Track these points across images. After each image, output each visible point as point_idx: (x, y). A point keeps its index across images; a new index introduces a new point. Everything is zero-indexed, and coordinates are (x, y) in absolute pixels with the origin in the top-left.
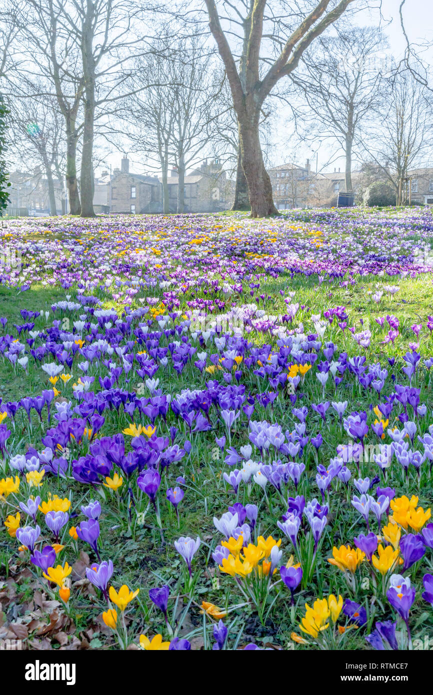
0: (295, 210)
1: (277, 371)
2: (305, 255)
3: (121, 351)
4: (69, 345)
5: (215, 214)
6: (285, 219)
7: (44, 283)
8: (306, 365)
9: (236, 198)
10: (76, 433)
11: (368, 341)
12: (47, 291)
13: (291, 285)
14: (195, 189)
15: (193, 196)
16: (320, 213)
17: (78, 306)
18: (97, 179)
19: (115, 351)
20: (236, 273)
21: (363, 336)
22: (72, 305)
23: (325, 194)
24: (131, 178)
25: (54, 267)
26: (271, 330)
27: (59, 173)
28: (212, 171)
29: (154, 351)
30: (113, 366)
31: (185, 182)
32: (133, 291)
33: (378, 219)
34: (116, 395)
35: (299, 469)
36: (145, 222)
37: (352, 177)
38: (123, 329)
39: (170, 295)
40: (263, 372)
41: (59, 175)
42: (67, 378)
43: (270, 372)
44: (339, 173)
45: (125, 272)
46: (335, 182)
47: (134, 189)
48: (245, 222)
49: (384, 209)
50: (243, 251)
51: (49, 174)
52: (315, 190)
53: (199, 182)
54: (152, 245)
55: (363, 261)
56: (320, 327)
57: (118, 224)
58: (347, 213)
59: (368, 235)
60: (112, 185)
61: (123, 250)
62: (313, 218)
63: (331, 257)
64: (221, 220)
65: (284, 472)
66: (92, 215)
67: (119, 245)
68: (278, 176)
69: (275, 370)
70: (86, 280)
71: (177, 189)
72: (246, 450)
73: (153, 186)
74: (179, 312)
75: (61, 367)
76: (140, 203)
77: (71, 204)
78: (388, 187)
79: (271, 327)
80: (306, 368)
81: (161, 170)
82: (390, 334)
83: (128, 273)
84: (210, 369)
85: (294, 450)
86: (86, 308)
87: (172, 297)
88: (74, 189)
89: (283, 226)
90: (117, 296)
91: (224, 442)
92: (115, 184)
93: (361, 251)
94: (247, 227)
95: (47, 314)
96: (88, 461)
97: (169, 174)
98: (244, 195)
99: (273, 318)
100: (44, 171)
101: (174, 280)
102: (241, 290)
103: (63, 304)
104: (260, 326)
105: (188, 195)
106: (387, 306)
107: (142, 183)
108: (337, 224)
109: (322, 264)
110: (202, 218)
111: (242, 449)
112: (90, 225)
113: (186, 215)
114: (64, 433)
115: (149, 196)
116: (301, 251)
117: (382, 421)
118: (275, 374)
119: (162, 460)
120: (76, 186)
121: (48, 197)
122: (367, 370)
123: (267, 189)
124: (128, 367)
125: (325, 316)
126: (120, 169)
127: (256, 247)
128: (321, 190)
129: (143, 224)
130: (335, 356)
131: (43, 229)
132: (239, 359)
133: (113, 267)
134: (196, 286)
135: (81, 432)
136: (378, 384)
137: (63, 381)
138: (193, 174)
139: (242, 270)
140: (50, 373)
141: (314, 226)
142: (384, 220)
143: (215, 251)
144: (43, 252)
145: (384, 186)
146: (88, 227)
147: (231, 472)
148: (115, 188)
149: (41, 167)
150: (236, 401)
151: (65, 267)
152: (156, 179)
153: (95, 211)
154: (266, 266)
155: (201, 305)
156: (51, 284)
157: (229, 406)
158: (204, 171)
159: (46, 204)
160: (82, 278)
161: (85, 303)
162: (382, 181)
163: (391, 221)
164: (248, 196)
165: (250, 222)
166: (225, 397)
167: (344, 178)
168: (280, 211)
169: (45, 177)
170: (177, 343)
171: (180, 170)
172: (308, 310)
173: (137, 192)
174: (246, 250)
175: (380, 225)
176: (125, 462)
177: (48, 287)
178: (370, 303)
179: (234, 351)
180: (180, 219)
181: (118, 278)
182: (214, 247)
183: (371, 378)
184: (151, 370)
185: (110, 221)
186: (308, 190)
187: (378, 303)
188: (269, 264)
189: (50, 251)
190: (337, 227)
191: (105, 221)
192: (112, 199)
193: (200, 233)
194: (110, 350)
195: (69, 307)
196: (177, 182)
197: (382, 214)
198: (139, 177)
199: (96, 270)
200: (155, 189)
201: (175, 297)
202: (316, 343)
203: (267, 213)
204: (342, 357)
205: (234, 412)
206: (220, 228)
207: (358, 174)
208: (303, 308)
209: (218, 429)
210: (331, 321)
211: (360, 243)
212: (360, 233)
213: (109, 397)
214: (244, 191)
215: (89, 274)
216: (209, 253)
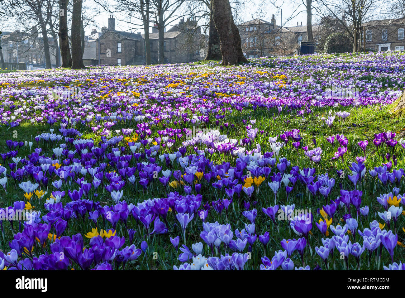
0: (262, 58)
1: (234, 182)
2: (268, 94)
3: (93, 171)
4: (46, 167)
5: (191, 64)
6: (253, 66)
7: (33, 120)
8: (260, 177)
9: (210, 49)
10: (41, 236)
11: (319, 157)
12: (34, 127)
13: (253, 115)
14: (174, 44)
15: (172, 49)
16: (284, 59)
17: (60, 137)
18: (87, 37)
19: (88, 171)
20: (205, 107)
21: (314, 152)
22: (53, 137)
23: (289, 45)
24: (116, 35)
25: (43, 108)
26: (232, 151)
27: (54, 32)
28: (189, 28)
29: (123, 170)
30: (84, 183)
31: (165, 37)
32: (110, 123)
33: (336, 63)
34: (82, 205)
35: (242, 258)
36: (128, 72)
37: (313, 29)
38: (97, 154)
39: (143, 125)
40: (221, 184)
41: (53, 33)
42: (41, 194)
43: (227, 184)
44: (301, 26)
45: (106, 110)
46: (298, 34)
47: (119, 45)
48: (217, 69)
49: (341, 55)
50: (213, 92)
51: (45, 32)
52: (280, 41)
53: (177, 37)
54: (133, 89)
55: (321, 97)
56: (276, 147)
57: (104, 74)
58: (308, 59)
59: (327, 76)
60: (101, 41)
61: (106, 93)
62: (278, 64)
63: (292, 94)
64: (196, 68)
65: (230, 263)
66: (82, 67)
67: (103, 90)
68: (247, 30)
69: (231, 182)
70: (69, 117)
71: (158, 44)
72: (198, 247)
73: (136, 42)
74: (150, 140)
75: (37, 185)
76: (126, 57)
77: (63, 58)
78: (345, 37)
79: (232, 149)
80: (261, 179)
81: (143, 27)
82: (340, 150)
83: (108, 111)
84: (173, 184)
85: (242, 245)
86: (67, 139)
87: (145, 127)
88: (66, 44)
89: (251, 72)
90: (96, 128)
91: (178, 241)
92: (103, 41)
93: (319, 89)
94: (218, 73)
95: (31, 144)
96: (47, 258)
97: (151, 31)
98: (216, 46)
99: (234, 141)
100: (40, 30)
101: (148, 115)
102: (207, 120)
103: (45, 135)
104: (221, 148)
105: (167, 48)
106: (339, 130)
107: (126, 39)
108: (299, 69)
109: (284, 100)
110: (179, 67)
111: (193, 246)
112: (79, 75)
113: (166, 65)
114: (29, 237)
115: (133, 50)
116: (265, 91)
117: (326, 220)
118: (231, 185)
119: (118, 256)
120: (68, 42)
121: (44, 53)
122: (316, 179)
123: (236, 39)
124: (97, 183)
125: (281, 138)
126: (107, 27)
127: (225, 88)
128: (285, 41)
129: (127, 73)
130: (288, 170)
131: (37, 79)
132: (200, 174)
133: (96, 106)
134: (168, 118)
135: (45, 235)
136: (325, 190)
137: (37, 197)
138: (171, 30)
139: (211, 105)
140: (26, 190)
141: (279, 71)
142: (341, 64)
143: (189, 93)
144: (34, 97)
145: (342, 36)
146: (77, 77)
147: (181, 265)
148: (103, 44)
149: (37, 27)
150: (192, 206)
151: (52, 107)
152: (139, 35)
153: (84, 65)
154: (233, 102)
155: (170, 133)
156: (39, 121)
157: (185, 210)
158: (181, 27)
159: (42, 60)
160: (67, 115)
161: (66, 134)
162: (339, 32)
163: (348, 65)
164: (219, 47)
165: (221, 69)
166: (181, 203)
167: (306, 30)
168: (248, 59)
169: (41, 36)
170: (145, 164)
171: (160, 26)
172: (267, 135)
173: (123, 47)
174: (217, 91)
175: (337, 69)
176: (81, 257)
177: (36, 124)
178: (323, 127)
179: (194, 167)
180: (160, 68)
181: (99, 115)
182: (188, 89)
183: (319, 186)
184: (117, 185)
185: (97, 71)
186: (274, 42)
187: (330, 127)
188: (235, 100)
189: (40, 96)
190: (299, 71)
191: (93, 71)
192: (101, 54)
193: (177, 79)
194: (83, 171)
195: (51, 138)
196: (158, 38)
197: (339, 59)
198: (124, 33)
199: (80, 109)
200: (139, 44)
201: (148, 128)
202: (271, 159)
203: (237, 61)
204: (294, 170)
205: (188, 215)
206: (195, 75)
207: (317, 27)
208: (262, 133)
209: (175, 232)
210: (286, 142)
211: (320, 83)
212: (319, 76)
213: (75, 207)
214: (216, 43)
215: (74, 113)
216: (183, 94)
